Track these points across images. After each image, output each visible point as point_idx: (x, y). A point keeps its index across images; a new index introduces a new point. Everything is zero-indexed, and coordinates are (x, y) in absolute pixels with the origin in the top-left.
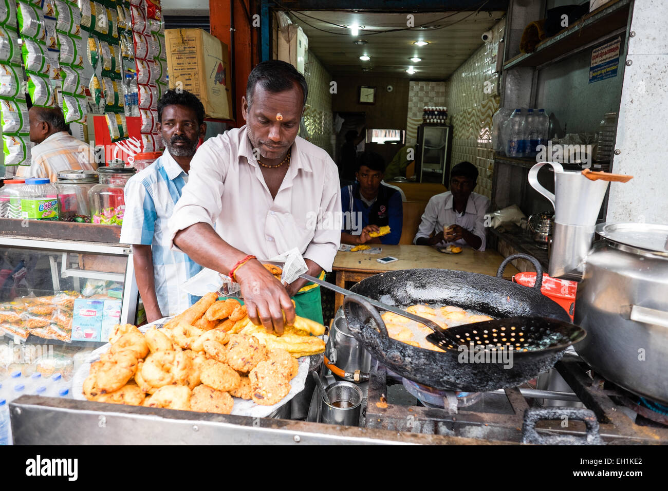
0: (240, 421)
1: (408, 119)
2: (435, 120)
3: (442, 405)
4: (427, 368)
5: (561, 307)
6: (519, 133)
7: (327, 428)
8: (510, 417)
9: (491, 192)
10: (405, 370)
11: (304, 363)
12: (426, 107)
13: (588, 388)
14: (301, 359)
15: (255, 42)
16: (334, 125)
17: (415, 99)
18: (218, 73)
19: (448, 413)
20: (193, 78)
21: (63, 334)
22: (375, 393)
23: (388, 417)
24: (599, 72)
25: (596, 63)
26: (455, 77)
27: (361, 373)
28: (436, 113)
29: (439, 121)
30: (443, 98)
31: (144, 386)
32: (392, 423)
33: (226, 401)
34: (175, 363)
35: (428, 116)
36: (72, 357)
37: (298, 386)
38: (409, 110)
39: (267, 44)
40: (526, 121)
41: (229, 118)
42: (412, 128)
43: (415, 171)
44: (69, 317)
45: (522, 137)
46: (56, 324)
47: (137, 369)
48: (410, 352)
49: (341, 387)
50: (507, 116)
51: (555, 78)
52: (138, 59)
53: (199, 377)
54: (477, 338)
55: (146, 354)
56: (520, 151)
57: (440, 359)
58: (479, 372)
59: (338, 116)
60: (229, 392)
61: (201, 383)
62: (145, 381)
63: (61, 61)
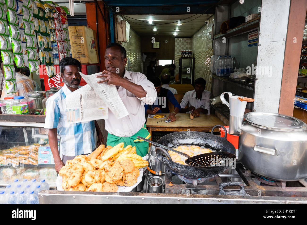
0: (123, 194)
1: (175, 55)
2: (187, 56)
3: (192, 183)
4: (186, 171)
5: (232, 145)
6: (221, 66)
7: (153, 195)
8: (216, 186)
9: (211, 89)
10: (178, 172)
11: (141, 171)
12: (182, 50)
13: (244, 174)
14: (140, 169)
15: (107, 29)
16: (142, 58)
17: (178, 46)
18: (92, 44)
19: (194, 186)
20: (82, 47)
21: (34, 162)
22: (168, 180)
23: (173, 189)
24: (251, 43)
25: (250, 39)
26: (195, 36)
27: (162, 172)
28: (187, 52)
29: (188, 56)
30: (190, 45)
31: (85, 184)
32: (175, 191)
33: (115, 187)
34: (96, 175)
35: (184, 54)
36: (39, 171)
37: (140, 180)
38: (175, 51)
39: (113, 30)
40: (224, 61)
41: (97, 63)
42: (177, 59)
43: (179, 78)
44: (36, 155)
45: (223, 68)
46: (31, 158)
47: (82, 178)
48: (180, 166)
49: (155, 178)
50: (216, 59)
51: (235, 43)
52: (58, 41)
53: (105, 179)
54: (203, 160)
55: (83, 172)
56: (222, 73)
57: (190, 168)
58: (204, 172)
59: (144, 54)
60: (115, 184)
61: (105, 181)
62: (86, 182)
63: (27, 47)
